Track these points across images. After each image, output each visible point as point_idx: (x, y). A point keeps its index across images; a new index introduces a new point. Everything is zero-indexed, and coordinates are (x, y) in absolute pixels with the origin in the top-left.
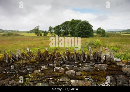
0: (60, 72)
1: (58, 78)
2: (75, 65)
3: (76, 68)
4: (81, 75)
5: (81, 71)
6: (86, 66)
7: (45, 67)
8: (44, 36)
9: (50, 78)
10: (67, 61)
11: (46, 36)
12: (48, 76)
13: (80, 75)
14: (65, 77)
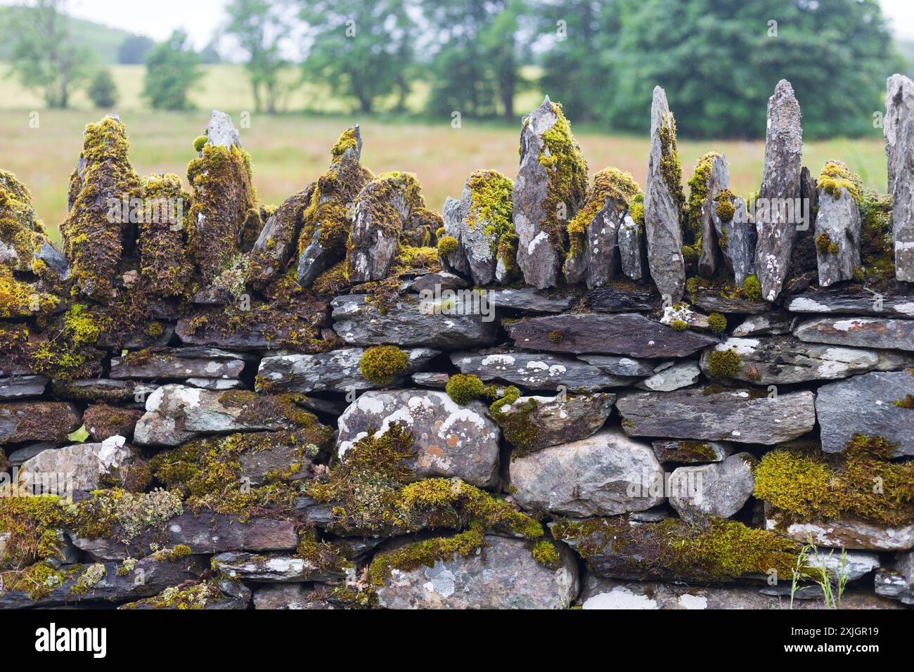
0: (425, 462)
1: (402, 552)
2: (654, 363)
3: (672, 409)
4: (751, 511)
5: (756, 452)
6: (825, 371)
7: (190, 397)
8: (156, 103)
9: (277, 565)
10: (541, 304)
11: (180, 106)
12: (239, 535)
13: (727, 508)
14: (503, 547)
